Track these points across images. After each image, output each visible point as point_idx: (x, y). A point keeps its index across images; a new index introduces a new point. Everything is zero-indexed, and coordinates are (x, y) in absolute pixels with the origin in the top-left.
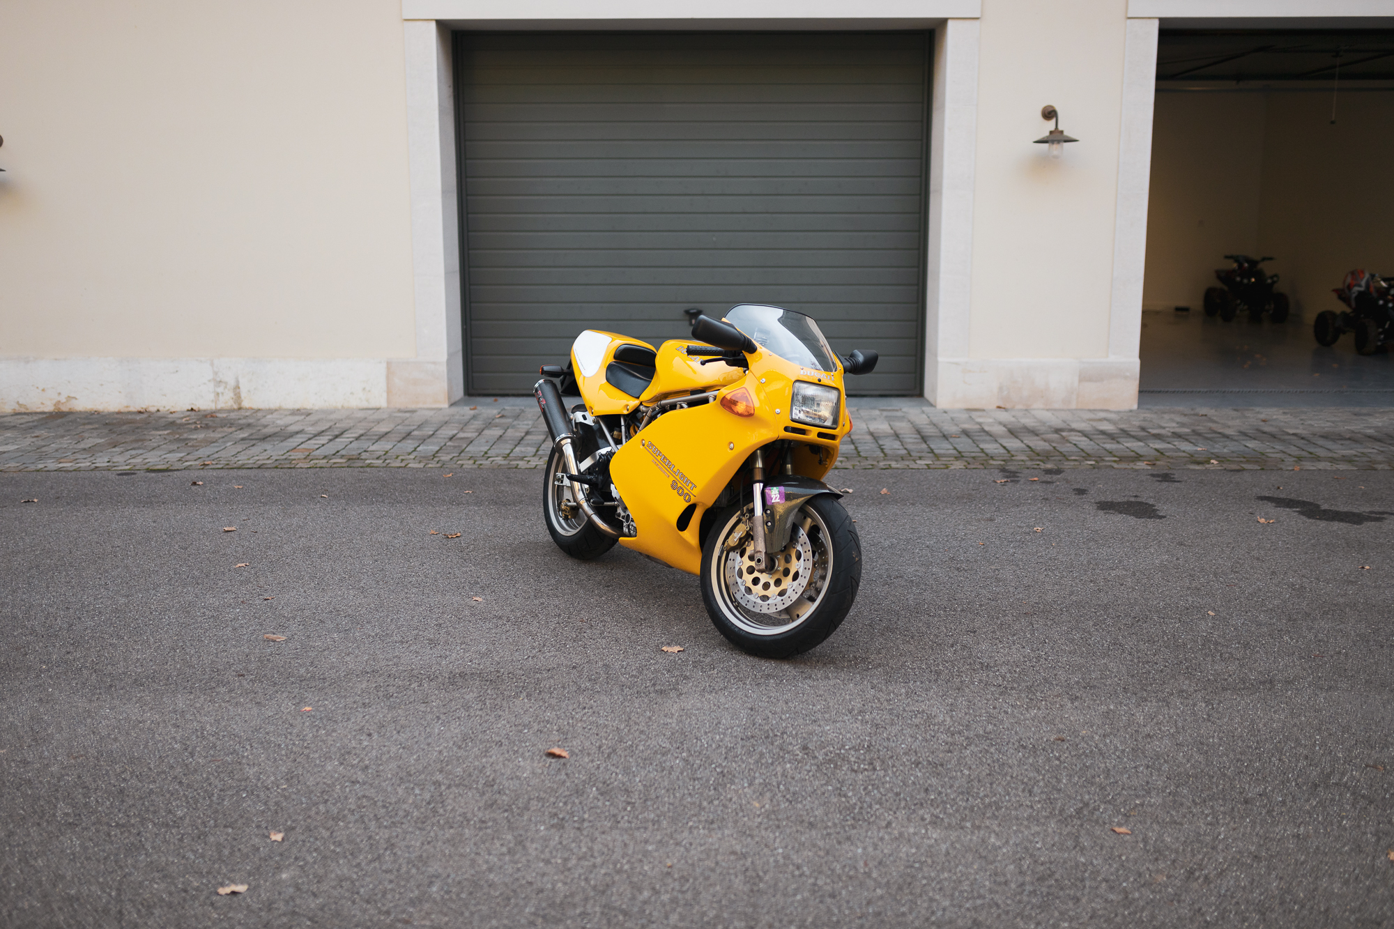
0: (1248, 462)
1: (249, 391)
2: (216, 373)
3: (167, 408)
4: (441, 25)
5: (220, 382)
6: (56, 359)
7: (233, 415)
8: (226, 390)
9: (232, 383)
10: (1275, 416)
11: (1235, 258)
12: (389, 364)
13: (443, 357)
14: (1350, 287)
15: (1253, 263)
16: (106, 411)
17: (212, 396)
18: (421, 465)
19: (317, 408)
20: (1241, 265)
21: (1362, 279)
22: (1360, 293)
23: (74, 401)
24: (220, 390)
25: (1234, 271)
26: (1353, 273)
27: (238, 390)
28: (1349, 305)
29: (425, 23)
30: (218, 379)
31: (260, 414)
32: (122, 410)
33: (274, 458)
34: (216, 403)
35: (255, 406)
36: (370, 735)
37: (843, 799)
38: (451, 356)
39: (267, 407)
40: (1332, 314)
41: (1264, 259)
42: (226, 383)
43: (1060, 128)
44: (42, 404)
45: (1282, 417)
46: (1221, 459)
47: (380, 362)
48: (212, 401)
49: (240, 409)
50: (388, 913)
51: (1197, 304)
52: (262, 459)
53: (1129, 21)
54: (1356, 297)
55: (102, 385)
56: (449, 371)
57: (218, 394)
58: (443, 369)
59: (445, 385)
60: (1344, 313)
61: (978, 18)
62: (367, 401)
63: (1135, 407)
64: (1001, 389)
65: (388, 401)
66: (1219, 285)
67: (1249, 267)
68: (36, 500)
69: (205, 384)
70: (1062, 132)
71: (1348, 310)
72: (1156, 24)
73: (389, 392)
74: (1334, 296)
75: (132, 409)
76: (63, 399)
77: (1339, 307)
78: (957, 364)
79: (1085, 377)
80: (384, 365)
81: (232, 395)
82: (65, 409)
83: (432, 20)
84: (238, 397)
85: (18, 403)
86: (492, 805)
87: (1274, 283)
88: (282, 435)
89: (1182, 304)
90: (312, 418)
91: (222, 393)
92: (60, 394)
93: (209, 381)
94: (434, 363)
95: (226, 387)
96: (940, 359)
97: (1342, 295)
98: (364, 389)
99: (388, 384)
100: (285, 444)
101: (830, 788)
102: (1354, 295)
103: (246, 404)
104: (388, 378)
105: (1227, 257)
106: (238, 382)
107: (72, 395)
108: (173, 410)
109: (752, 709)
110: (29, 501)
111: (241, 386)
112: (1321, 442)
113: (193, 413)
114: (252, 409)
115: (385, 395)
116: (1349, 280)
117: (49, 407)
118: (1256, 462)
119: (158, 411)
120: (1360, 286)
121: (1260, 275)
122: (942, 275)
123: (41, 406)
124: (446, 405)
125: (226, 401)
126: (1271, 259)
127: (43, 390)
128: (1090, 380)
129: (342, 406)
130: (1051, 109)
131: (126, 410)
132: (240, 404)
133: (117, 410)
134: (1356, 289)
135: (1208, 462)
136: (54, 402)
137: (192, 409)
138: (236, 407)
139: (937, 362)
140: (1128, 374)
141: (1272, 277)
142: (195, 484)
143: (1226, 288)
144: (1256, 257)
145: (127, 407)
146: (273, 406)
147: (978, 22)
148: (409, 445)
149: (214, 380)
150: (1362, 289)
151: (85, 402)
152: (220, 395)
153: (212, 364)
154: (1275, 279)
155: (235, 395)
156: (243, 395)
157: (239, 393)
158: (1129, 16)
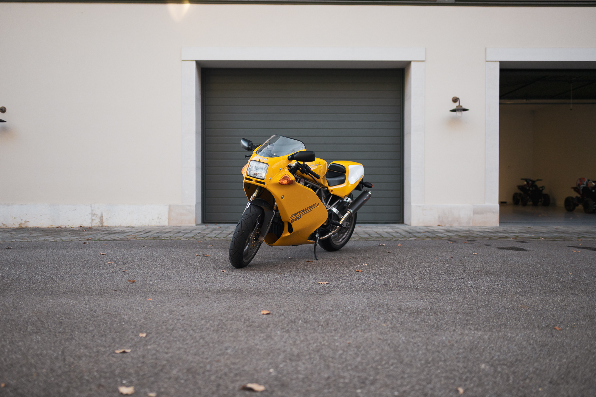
0: (556, 238)
1: (107, 218)
2: (92, 210)
3: (70, 226)
4: (198, 63)
5: (94, 214)
6: (21, 204)
7: (99, 228)
8: (97, 218)
9: (100, 215)
10: (561, 228)
11: (526, 180)
12: (170, 206)
13: (194, 204)
14: (579, 185)
15: (533, 182)
16: (42, 227)
17: (90, 221)
18: (188, 239)
19: (137, 226)
20: (528, 183)
21: (584, 181)
22: (584, 187)
23: (28, 223)
24: (94, 218)
25: (525, 185)
26: (580, 179)
27: (102, 218)
28: (579, 193)
29: (191, 62)
30: (93, 213)
31: (111, 228)
32: (49, 227)
33: (120, 238)
34: (92, 224)
35: (109, 225)
36: (183, 306)
37: (427, 323)
38: (197, 203)
39: (115, 226)
40: (572, 198)
41: (538, 180)
42: (97, 215)
43: (461, 105)
44: (14, 224)
45: (564, 228)
46: (545, 238)
47: (166, 206)
48: (90, 223)
49: (102, 226)
50: (207, 358)
51: (510, 200)
52: (114, 238)
53: (487, 62)
54: (582, 190)
55: (41, 216)
56: (196, 210)
57: (93, 220)
58: (194, 209)
59: (194, 216)
60: (577, 197)
61: (423, 61)
62: (160, 223)
63: (498, 225)
64: (439, 217)
65: (169, 223)
66: (518, 191)
67: (532, 183)
68: (12, 248)
69: (87, 215)
70: (462, 106)
71: (579, 196)
72: (498, 63)
73: (169, 219)
74: (572, 190)
75: (54, 226)
76: (23, 222)
77: (574, 195)
78: (420, 206)
79: (476, 212)
80: (168, 207)
81: (99, 220)
82: (23, 226)
83: (194, 60)
84: (102, 221)
85: (3, 224)
86: (250, 326)
87: (543, 189)
88: (123, 232)
89: (504, 200)
90: (135, 229)
91: (95, 219)
92: (22, 220)
93: (89, 214)
94: (190, 206)
95: (97, 217)
96: (412, 204)
97: (576, 189)
98: (158, 218)
99: (169, 215)
100: (124, 234)
101: (418, 320)
102: (581, 189)
103: (105, 224)
104: (169, 213)
105: (522, 179)
106: (102, 214)
107: (28, 220)
108: (72, 227)
109: (368, 298)
110: (9, 248)
111: (103, 216)
112: (585, 234)
113: (81, 228)
114: (108, 226)
115: (167, 220)
116: (579, 182)
117: (17, 226)
118: (561, 238)
119: (66, 227)
120: (584, 184)
121: (536, 186)
122: (412, 168)
123: (14, 225)
124: (194, 225)
125: (96, 223)
126: (540, 180)
127: (15, 218)
128: (478, 213)
129: (148, 225)
130: (456, 98)
131: (51, 227)
132: (102, 224)
133: (47, 227)
134: (582, 186)
135: (539, 238)
136: (19, 223)
137: (81, 226)
138: (100, 225)
139: (411, 206)
140: (494, 211)
141: (542, 187)
142: (85, 243)
143: (522, 193)
144: (534, 179)
145: (52, 225)
146: (117, 225)
147: (423, 63)
148: (181, 234)
149: (92, 213)
150: (585, 186)
151: (32, 224)
152: (94, 220)
153: (91, 207)
154: (543, 188)
155: (101, 220)
156: (104, 220)
157: (102, 219)
158: (487, 60)
